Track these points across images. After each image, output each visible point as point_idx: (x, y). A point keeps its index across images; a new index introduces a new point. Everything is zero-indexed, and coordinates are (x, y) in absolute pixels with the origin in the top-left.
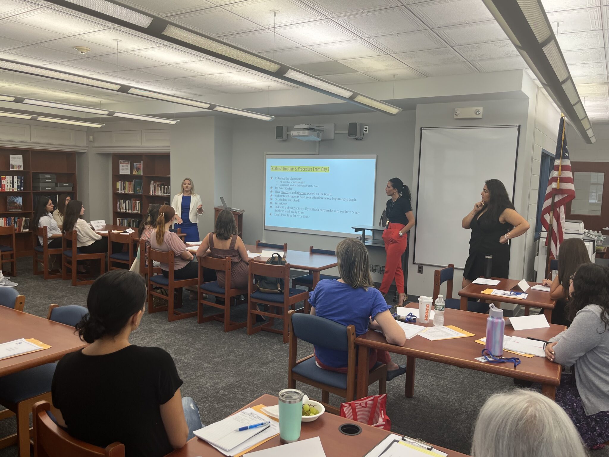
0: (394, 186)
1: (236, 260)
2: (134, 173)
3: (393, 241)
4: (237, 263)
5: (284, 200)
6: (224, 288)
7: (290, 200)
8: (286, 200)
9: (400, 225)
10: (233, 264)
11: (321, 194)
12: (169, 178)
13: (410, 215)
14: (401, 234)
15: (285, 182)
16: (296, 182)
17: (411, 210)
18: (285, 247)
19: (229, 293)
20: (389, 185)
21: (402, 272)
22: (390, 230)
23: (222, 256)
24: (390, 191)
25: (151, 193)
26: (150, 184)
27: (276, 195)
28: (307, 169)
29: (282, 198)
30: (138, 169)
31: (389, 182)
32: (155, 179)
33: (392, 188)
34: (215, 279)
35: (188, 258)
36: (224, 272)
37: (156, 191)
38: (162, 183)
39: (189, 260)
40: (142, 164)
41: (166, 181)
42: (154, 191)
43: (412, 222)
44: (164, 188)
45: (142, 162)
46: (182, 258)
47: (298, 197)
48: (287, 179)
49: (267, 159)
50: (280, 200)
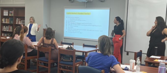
0: (117, 20)
1: (53, 48)
2: (10, 15)
3: (117, 42)
4: (54, 49)
5: (72, 26)
6: (48, 59)
7: (75, 26)
8: (73, 26)
9: (119, 36)
10: (52, 50)
11: (87, 24)
12: (25, 17)
13: (124, 31)
14: (120, 39)
15: (72, 19)
16: (77, 19)
17: (124, 29)
18: (72, 44)
19: (50, 62)
20: (115, 20)
21: (120, 55)
22: (116, 37)
23: (48, 46)
24: (115, 22)
25: (17, 23)
26: (16, 19)
27: (68, 24)
28: (81, 14)
29: (71, 25)
30: (11, 14)
31: (115, 18)
32: (19, 17)
33: (116, 21)
34: (44, 56)
35: (33, 48)
36: (48, 53)
37: (19, 22)
38: (21, 19)
39: (34, 48)
40: (13, 12)
41: (23, 18)
42: (18, 22)
43: (124, 34)
44: (22, 21)
45: (13, 11)
46: (31, 47)
47: (78, 25)
48: (73, 17)
49: (65, 10)
50: (70, 26)
